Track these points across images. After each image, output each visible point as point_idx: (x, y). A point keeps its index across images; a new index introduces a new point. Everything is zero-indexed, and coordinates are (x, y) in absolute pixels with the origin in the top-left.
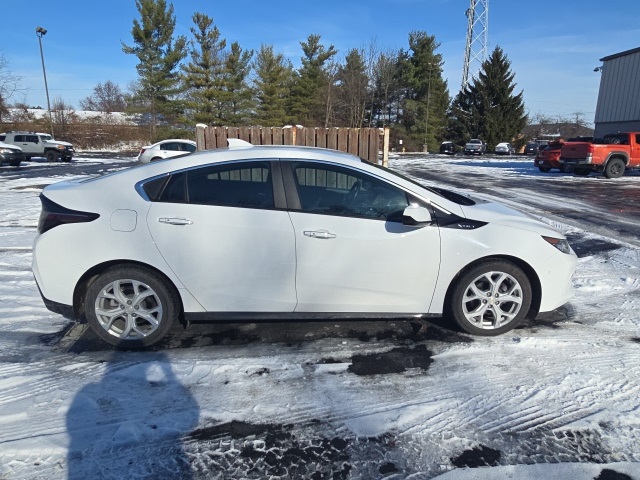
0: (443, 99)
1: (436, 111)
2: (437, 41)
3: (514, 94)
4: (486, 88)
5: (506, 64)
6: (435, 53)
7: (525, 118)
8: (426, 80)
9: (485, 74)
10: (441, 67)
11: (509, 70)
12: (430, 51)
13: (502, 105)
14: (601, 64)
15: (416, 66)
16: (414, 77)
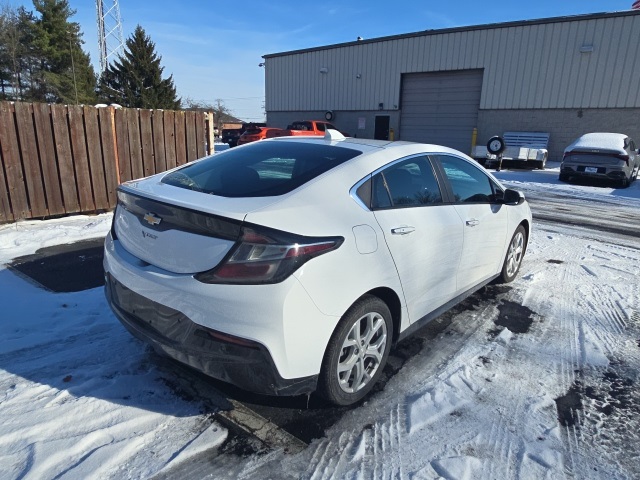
0: (88, 75)
1: (85, 87)
2: (71, 7)
3: (164, 77)
4: (136, 68)
5: (150, 45)
6: (69, 20)
7: (179, 101)
8: (66, 51)
9: (129, 52)
10: (81, 38)
11: (154, 52)
12: (64, 16)
13: (155, 87)
14: (263, 61)
15: (49, 32)
16: (50, 45)
